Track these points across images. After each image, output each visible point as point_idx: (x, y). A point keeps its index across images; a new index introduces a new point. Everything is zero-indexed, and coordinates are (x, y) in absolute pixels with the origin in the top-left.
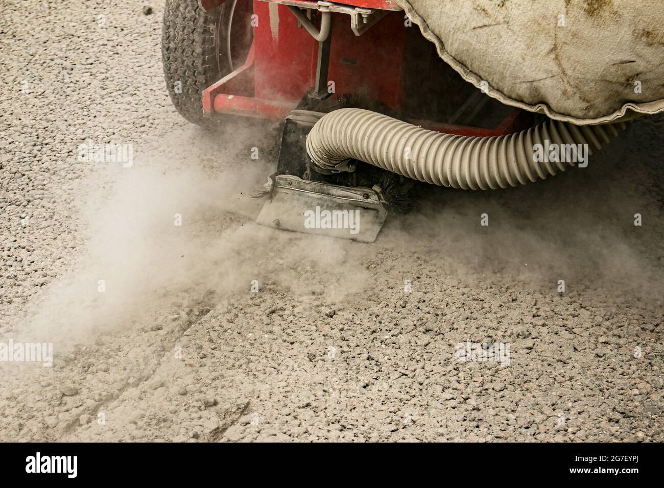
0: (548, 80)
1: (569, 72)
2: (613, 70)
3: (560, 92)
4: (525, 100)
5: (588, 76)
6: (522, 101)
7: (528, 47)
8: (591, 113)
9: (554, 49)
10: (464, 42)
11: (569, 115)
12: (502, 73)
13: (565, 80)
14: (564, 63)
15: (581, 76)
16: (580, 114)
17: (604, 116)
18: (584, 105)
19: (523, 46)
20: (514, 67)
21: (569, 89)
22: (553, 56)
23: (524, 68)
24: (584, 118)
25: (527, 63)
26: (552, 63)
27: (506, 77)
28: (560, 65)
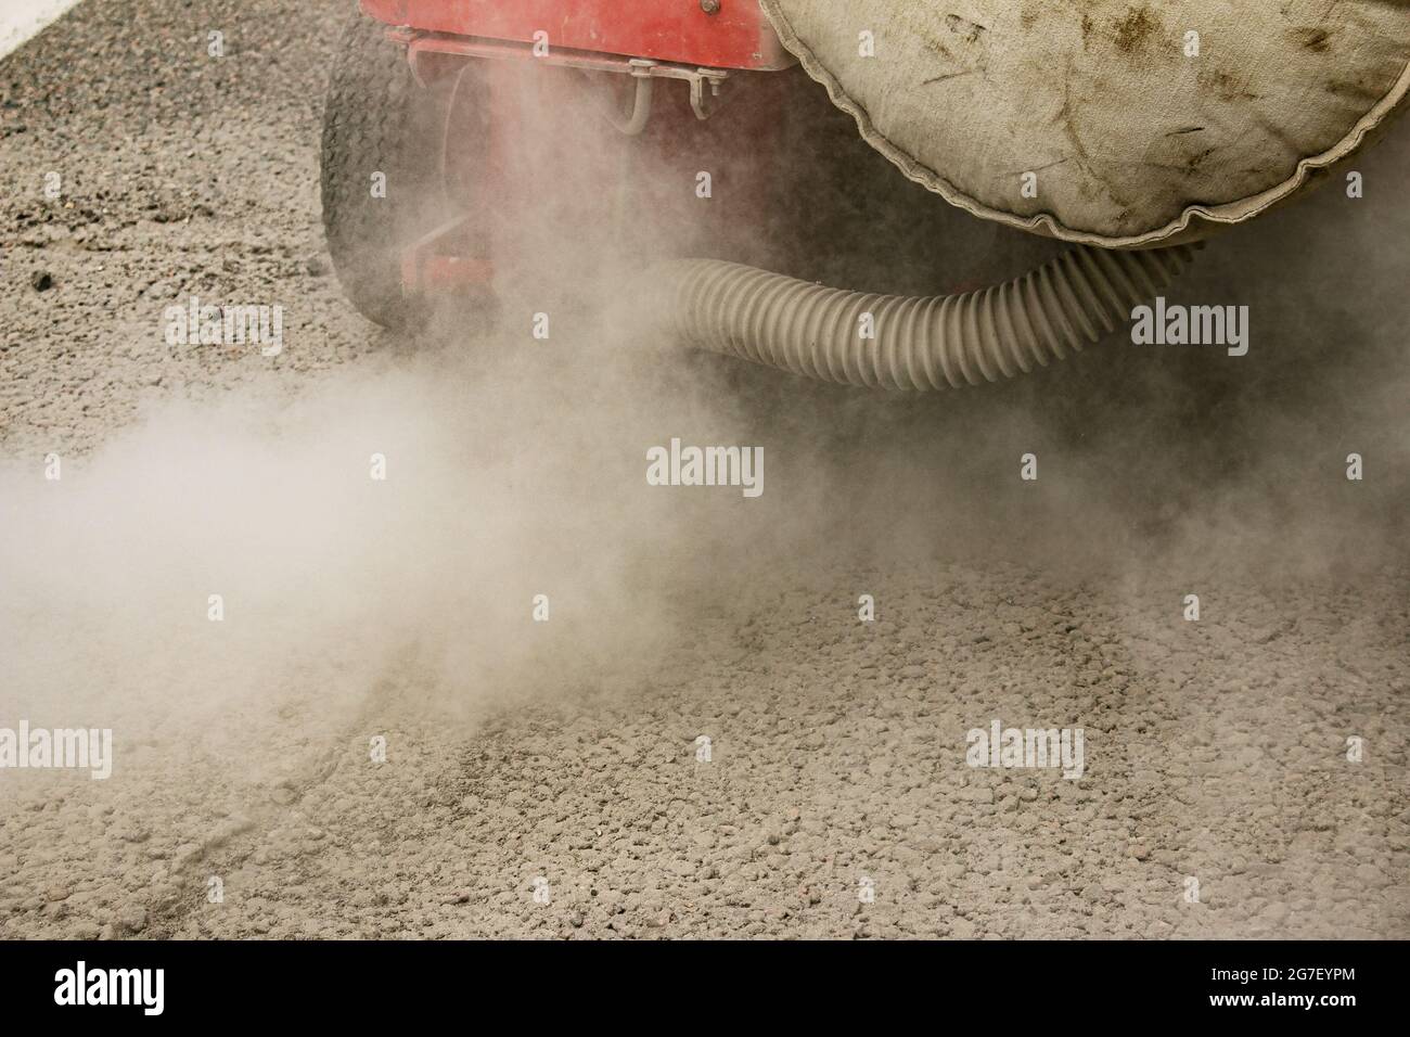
0: (1055, 167)
1: (1092, 152)
2: (1165, 145)
3: (1076, 189)
4: (1015, 209)
5: (1125, 157)
6: (1009, 212)
7: (1020, 109)
8: (1130, 226)
9: (1065, 112)
10: (908, 109)
11: (1092, 232)
12: (975, 160)
13: (1085, 167)
14: (1082, 135)
15: (1112, 158)
16: (1111, 228)
17: (1152, 230)
18: (1119, 210)
19: (1011, 109)
20: (996, 148)
21: (1093, 183)
22: (1063, 124)
23: (1014, 149)
24: (1117, 236)
25: (1019, 139)
26: (1062, 137)
27: (981, 168)
28: (1075, 140)
